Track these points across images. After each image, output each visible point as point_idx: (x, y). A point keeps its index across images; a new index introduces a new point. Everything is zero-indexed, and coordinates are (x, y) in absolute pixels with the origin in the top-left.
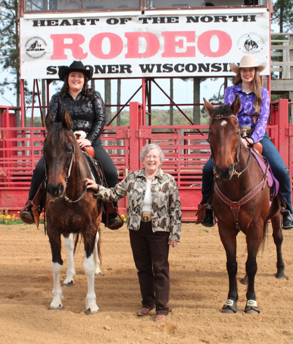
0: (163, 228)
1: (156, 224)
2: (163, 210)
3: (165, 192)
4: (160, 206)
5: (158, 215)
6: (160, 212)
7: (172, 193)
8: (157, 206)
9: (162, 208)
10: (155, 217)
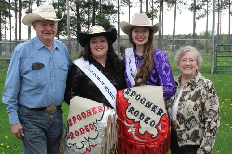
0: (194, 141)
1: (184, 137)
2: (192, 122)
3: (194, 100)
4: (187, 117)
5: (186, 126)
6: (187, 124)
7: (203, 100)
8: (183, 117)
9: (190, 119)
10: (181, 129)
